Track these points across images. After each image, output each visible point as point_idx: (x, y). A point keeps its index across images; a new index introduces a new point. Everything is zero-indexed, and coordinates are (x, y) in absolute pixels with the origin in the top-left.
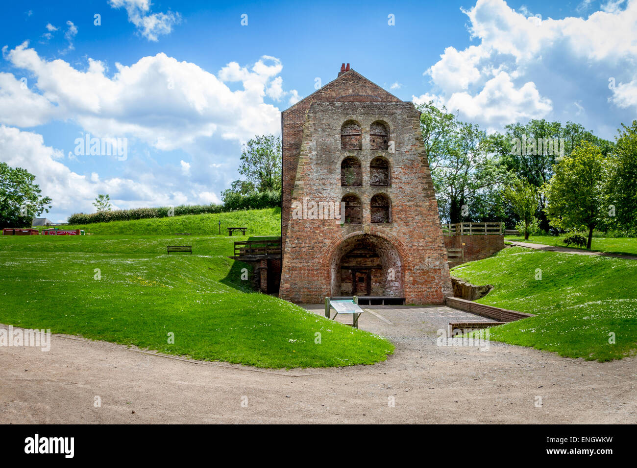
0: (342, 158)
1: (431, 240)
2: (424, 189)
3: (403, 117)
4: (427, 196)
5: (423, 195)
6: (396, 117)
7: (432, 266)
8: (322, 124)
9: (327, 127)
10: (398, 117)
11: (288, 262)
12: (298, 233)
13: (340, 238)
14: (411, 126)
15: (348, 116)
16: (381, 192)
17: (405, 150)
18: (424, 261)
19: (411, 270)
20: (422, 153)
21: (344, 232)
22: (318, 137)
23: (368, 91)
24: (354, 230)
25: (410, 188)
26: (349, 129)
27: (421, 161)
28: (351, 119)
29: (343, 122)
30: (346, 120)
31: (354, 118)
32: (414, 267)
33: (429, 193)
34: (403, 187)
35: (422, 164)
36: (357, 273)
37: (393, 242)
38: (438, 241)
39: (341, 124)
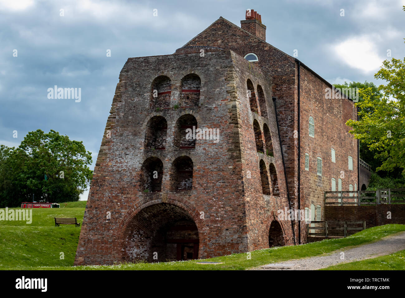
0: (149, 118)
1: (231, 209)
2: (229, 150)
3: (217, 68)
4: (232, 157)
5: (228, 157)
6: (208, 70)
7: (229, 240)
8: (133, 83)
9: (138, 85)
10: (211, 69)
11: (84, 234)
12: (97, 202)
13: (137, 207)
14: (224, 78)
15: (159, 72)
16: (183, 155)
17: (214, 106)
18: (221, 234)
19: (206, 244)
20: (232, 108)
21: (141, 201)
22: (127, 97)
23: (238, 40)
24: (152, 199)
25: (215, 150)
26: (165, 86)
27: (230, 118)
28: (162, 75)
29: (153, 79)
30: (156, 76)
31: (165, 73)
32: (209, 241)
33: (235, 154)
34: (207, 148)
35: (230, 121)
36: (186, 248)
37: (190, 212)
38: (239, 210)
39: (152, 81)
